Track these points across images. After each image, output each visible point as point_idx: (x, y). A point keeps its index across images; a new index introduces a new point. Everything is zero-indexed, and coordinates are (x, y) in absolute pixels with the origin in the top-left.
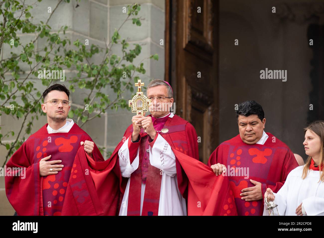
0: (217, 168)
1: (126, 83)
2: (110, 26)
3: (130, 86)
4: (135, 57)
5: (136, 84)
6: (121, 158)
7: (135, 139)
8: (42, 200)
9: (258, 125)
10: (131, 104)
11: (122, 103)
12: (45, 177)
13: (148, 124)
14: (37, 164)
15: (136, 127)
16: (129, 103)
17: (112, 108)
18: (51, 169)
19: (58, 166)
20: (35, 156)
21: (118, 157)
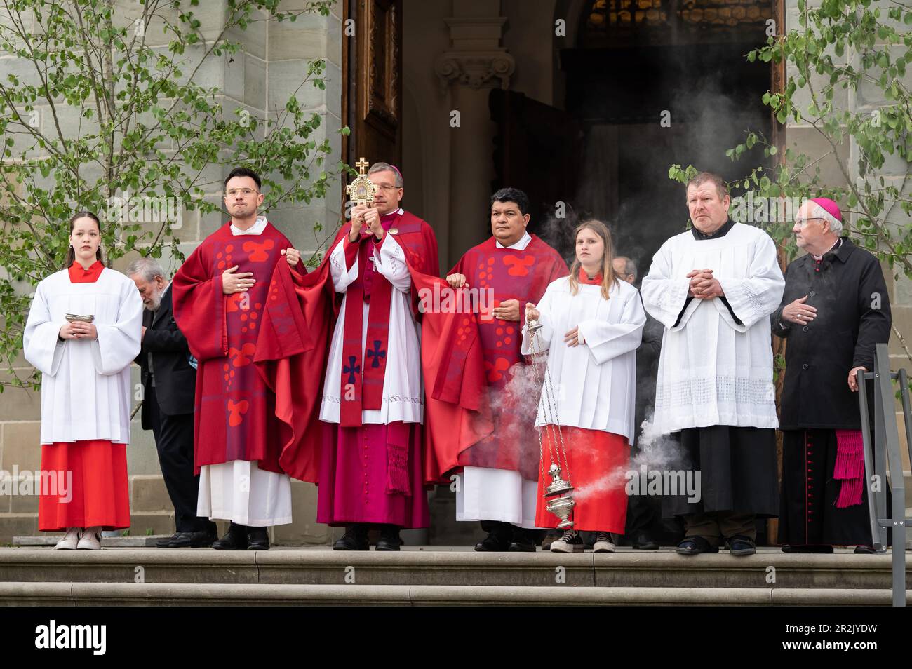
0: (454, 280)
1: (299, 167)
2: (269, 88)
3: (304, 171)
4: (311, 131)
5: (357, 163)
6: (333, 265)
7: (353, 238)
8: (225, 326)
9: (516, 217)
10: (350, 190)
11: (300, 194)
12: (229, 295)
13: (374, 218)
14: (217, 277)
15: (356, 221)
16: (348, 189)
17: (285, 201)
18: (239, 285)
19: (248, 280)
20: (215, 265)
21: (330, 264)
